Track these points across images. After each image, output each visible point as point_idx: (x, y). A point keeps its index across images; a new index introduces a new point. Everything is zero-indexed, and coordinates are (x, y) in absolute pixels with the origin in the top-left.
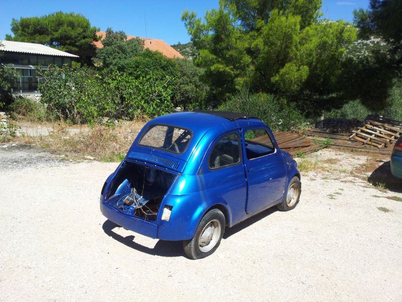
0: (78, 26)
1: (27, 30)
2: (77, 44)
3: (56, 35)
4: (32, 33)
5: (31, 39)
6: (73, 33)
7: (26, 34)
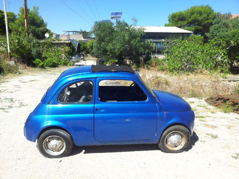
0: (204, 13)
1: (174, 19)
2: (202, 24)
3: (190, 20)
4: (177, 21)
5: (176, 24)
6: (200, 18)
7: (174, 21)
